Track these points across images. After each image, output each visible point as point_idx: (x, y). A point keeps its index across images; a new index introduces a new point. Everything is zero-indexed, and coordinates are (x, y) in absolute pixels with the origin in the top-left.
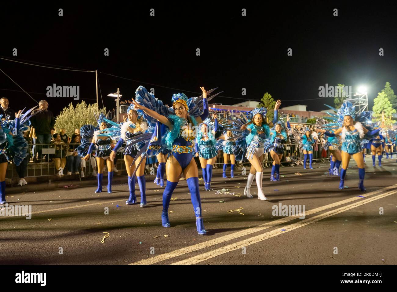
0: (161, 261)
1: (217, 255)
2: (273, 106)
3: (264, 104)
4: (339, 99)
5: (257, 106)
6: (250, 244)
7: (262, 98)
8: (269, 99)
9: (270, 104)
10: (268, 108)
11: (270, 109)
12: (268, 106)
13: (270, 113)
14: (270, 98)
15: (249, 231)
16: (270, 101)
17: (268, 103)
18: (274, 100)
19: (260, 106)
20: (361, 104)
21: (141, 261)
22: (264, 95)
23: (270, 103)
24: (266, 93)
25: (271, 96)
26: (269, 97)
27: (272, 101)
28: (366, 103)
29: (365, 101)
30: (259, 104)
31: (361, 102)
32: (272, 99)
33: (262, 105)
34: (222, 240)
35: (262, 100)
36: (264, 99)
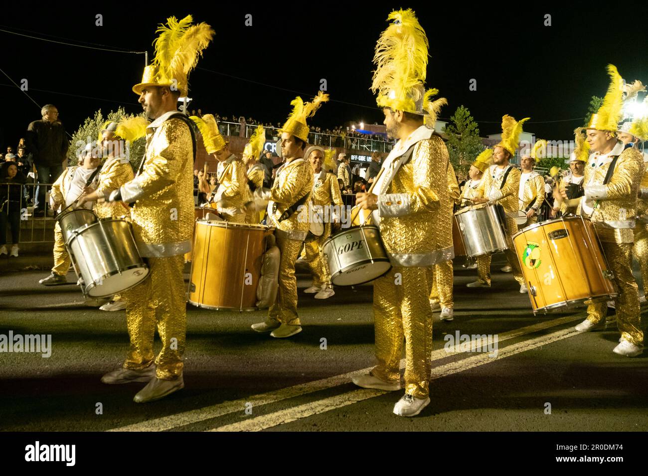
0: (260, 406)
1: (360, 400)
2: (471, 131)
3: (455, 126)
5: (442, 130)
7: (453, 115)
8: (465, 117)
9: (467, 128)
10: (463, 135)
11: (467, 136)
12: (462, 131)
13: (466, 143)
14: (467, 116)
16: (468, 122)
17: (463, 125)
18: (473, 121)
19: (448, 130)
21: (224, 404)
22: (456, 110)
23: (467, 125)
24: (460, 107)
25: (468, 113)
26: (464, 113)
27: (471, 122)
30: (447, 125)
32: (471, 118)
33: (453, 128)
35: (452, 118)
36: (455, 117)
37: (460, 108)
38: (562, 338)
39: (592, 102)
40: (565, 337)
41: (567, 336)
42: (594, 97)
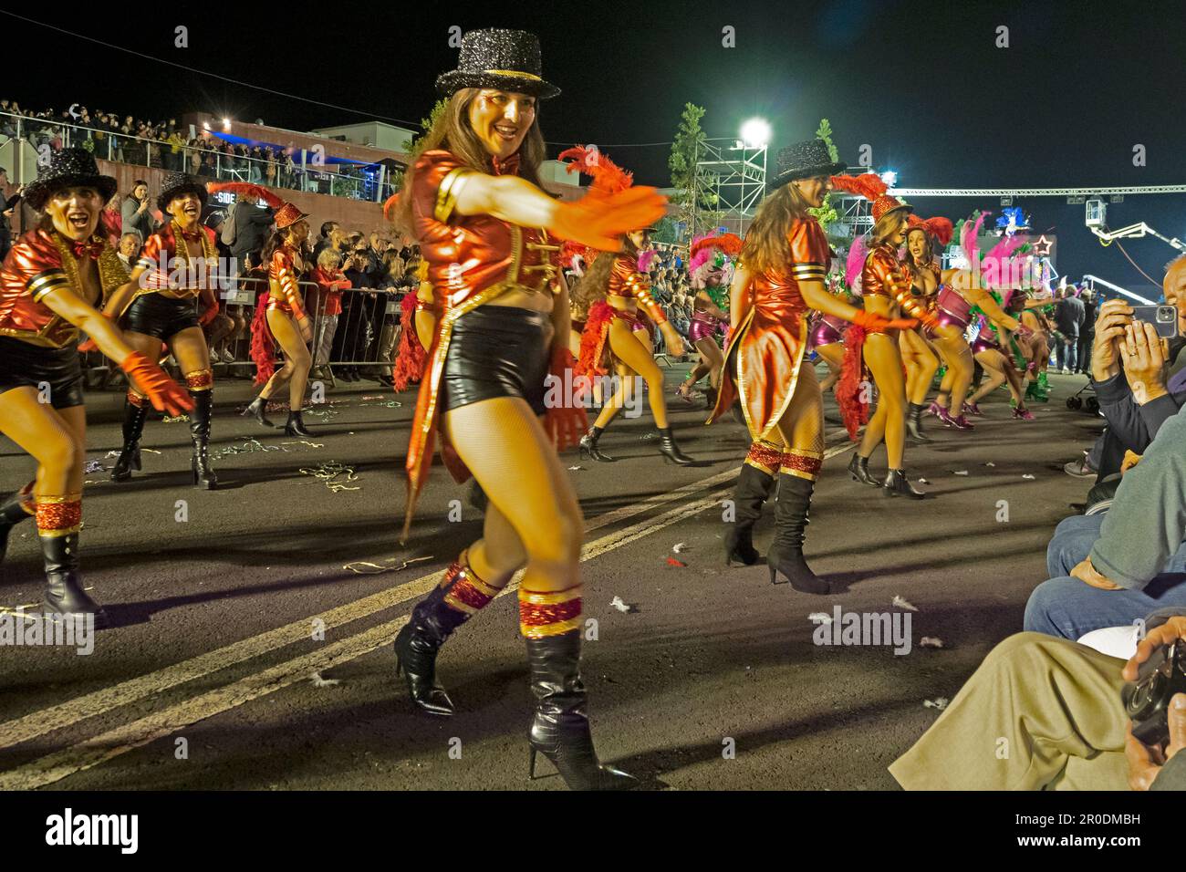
1: (192, 721)
4: (685, 157)
5: (403, 147)
6: (330, 666)
7: (427, 116)
15: (332, 619)
20: (746, 180)
22: (434, 107)
28: (761, 179)
29: (758, 173)
30: (414, 137)
31: (747, 174)
34: (222, 662)
35: (425, 123)
36: (431, 122)
37: (442, 103)
38: (612, 547)
39: (685, 115)
40: (617, 545)
41: (621, 543)
42: (689, 105)
